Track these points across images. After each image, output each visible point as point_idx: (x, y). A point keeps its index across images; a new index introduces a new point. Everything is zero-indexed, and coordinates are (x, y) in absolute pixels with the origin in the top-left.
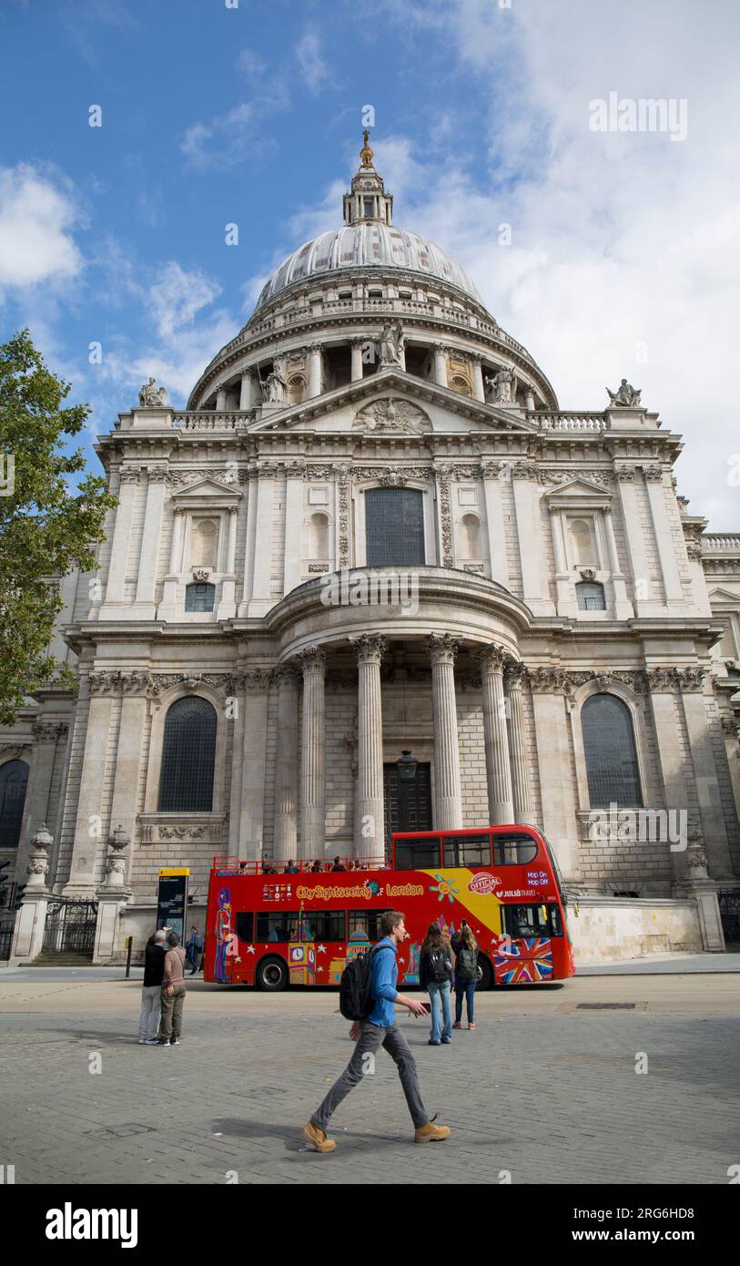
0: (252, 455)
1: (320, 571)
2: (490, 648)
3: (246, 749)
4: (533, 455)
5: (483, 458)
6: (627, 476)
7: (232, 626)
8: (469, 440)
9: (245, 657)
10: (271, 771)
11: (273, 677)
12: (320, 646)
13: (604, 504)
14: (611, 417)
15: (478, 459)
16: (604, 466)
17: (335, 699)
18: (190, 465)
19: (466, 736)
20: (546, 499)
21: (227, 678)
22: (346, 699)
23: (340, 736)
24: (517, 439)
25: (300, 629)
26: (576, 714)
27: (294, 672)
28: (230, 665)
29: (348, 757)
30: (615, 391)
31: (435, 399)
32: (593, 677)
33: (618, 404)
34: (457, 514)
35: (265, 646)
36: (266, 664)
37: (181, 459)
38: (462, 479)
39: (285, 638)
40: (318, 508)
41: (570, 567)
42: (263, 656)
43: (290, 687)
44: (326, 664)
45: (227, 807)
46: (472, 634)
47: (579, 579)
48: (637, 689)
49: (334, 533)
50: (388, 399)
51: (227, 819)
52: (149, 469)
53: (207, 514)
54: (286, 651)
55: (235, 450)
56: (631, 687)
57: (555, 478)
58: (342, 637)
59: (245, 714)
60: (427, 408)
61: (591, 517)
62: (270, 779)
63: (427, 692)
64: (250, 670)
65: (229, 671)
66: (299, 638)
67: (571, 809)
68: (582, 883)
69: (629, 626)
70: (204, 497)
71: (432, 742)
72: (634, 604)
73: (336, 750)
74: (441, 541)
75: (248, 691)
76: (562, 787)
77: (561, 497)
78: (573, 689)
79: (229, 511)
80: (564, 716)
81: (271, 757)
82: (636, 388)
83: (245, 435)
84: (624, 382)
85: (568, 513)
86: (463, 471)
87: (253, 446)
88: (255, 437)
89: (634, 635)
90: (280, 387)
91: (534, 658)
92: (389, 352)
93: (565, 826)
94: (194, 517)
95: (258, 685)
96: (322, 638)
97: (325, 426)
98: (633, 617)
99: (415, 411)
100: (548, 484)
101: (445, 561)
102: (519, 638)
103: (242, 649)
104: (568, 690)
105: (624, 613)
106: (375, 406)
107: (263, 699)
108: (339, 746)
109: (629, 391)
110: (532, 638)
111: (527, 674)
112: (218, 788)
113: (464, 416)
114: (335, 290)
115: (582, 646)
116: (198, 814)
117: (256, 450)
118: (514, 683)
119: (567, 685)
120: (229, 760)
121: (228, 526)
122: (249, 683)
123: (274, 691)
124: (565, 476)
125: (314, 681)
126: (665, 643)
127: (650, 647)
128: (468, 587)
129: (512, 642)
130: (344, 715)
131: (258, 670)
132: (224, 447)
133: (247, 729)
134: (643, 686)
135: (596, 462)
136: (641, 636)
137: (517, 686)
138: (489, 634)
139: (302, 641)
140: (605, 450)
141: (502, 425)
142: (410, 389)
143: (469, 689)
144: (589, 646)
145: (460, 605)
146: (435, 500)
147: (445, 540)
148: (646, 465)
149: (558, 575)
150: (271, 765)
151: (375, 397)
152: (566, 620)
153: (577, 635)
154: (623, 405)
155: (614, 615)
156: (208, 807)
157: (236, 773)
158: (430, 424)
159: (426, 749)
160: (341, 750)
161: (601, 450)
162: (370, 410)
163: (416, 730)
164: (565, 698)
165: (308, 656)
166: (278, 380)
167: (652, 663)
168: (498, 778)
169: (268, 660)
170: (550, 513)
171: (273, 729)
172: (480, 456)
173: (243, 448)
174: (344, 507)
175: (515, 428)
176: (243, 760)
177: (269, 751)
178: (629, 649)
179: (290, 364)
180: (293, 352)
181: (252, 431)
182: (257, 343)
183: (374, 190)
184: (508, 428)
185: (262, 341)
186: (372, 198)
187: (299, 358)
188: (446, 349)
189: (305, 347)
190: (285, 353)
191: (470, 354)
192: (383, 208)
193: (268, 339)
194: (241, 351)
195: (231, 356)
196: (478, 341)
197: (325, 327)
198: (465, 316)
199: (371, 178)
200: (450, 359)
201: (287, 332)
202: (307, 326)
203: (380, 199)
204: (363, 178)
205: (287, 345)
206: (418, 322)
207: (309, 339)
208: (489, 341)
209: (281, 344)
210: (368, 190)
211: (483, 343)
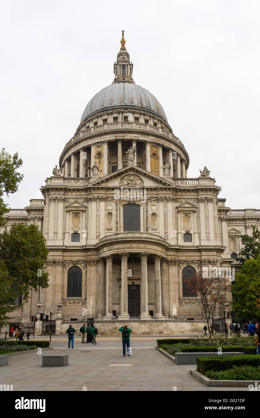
0: (89, 193)
1: (110, 230)
2: (157, 255)
3: (91, 281)
4: (174, 194)
5: (159, 195)
6: (202, 201)
7: (86, 247)
8: (155, 189)
9: (90, 256)
10: (97, 287)
11: (97, 262)
12: (111, 254)
13: (194, 209)
14: (200, 180)
15: (157, 195)
16: (196, 197)
17: (115, 267)
18: (70, 196)
19: (150, 278)
20: (177, 208)
21: (84, 261)
22: (117, 267)
23: (117, 277)
24: (170, 189)
25: (105, 249)
26: (181, 272)
27: (104, 260)
28: (85, 257)
29: (119, 283)
30: (202, 171)
31: (145, 175)
32: (186, 261)
33: (202, 176)
34: (150, 213)
35: (95, 253)
36: (95, 258)
37: (67, 194)
38: (153, 202)
39: (101, 251)
40: (109, 210)
41: (183, 229)
43: (102, 264)
44: (113, 259)
45: (86, 296)
46: (152, 252)
47: (185, 233)
48: (199, 265)
49: (114, 219)
50: (130, 174)
51: (86, 299)
52: (58, 198)
53: (76, 212)
54: (101, 255)
55: (84, 191)
56: (197, 264)
57: (181, 201)
58: (117, 252)
59: (90, 271)
60: (142, 178)
61: (190, 213)
62: (97, 289)
63: (139, 266)
64: (91, 259)
65: (85, 259)
66: (105, 252)
67: (177, 297)
68: (179, 316)
69: (198, 247)
70: (75, 207)
71: (140, 279)
72: (200, 241)
73: (115, 281)
74: (145, 221)
75: (91, 265)
76: (175, 292)
77: (182, 207)
78: (181, 265)
79: (83, 211)
80: (177, 272)
81: (97, 283)
82: (209, 170)
83: (87, 187)
84: (205, 167)
85: (184, 212)
86: (153, 199)
87: (89, 190)
88: (90, 188)
89: (199, 250)
90: (97, 170)
91: (170, 256)
92: (131, 158)
93: (175, 302)
94: (72, 213)
95: (93, 263)
96: (112, 252)
97: (111, 184)
98: (199, 245)
99: (138, 178)
100: (178, 203)
101: (146, 227)
102: (166, 251)
103: (89, 254)
104: (179, 265)
105: (197, 243)
106: (126, 177)
107: (95, 267)
108: (116, 280)
109: (207, 171)
110: (170, 251)
111: (168, 261)
112: (83, 291)
113: (154, 181)
114: (112, 116)
115: (184, 253)
116: (78, 298)
117: (90, 192)
118: (164, 263)
119: (179, 264)
120: (86, 283)
121: (83, 216)
122: (91, 263)
123: (98, 265)
124: (184, 200)
125: (109, 264)
126: (207, 252)
127: (203, 253)
128: (152, 239)
129: (164, 253)
130: (117, 272)
131: (93, 259)
132: (81, 190)
133: (91, 275)
134: (200, 264)
135: (193, 195)
136: (201, 250)
137: (165, 264)
138: (157, 251)
139: (106, 253)
140: (197, 191)
141: (165, 184)
142: (137, 171)
143: (151, 265)
144: (186, 253)
145: (149, 244)
146: (144, 208)
147: (146, 221)
148: (208, 197)
149: (178, 232)
150: (97, 285)
151: (126, 174)
152: (180, 246)
153: (183, 250)
154: (204, 176)
155: (194, 244)
156: (81, 296)
157: (88, 287)
158: (143, 183)
159: (139, 281)
160: (116, 281)
161: (195, 192)
162: (125, 178)
163: (136, 276)
164: (178, 267)
165: (108, 257)
166: (96, 167)
167: (203, 258)
168: (157, 290)
169: (96, 256)
170: (178, 212)
171: (98, 275)
172: (158, 194)
173: (86, 191)
174: (117, 211)
175: (169, 185)
176: (90, 284)
177: (97, 281)
178: (197, 254)
179: (97, 147)
180: (98, 143)
181: (89, 186)
182: (85, 138)
183: (126, 62)
184: (167, 186)
185: (87, 138)
186: (125, 65)
187: (100, 145)
188: (150, 143)
189: (102, 141)
190: (95, 143)
191: (158, 144)
192: (129, 70)
193: (89, 137)
194: (79, 141)
195: (76, 143)
196: (162, 138)
197: (109, 134)
198: (157, 128)
199: (125, 55)
200: (152, 146)
201: (95, 135)
202: (102, 133)
203: (128, 66)
204: (122, 55)
205: (96, 140)
206: (141, 132)
207: (103, 138)
208: (165, 138)
209: (93, 139)
210: (124, 62)
211: (163, 139)
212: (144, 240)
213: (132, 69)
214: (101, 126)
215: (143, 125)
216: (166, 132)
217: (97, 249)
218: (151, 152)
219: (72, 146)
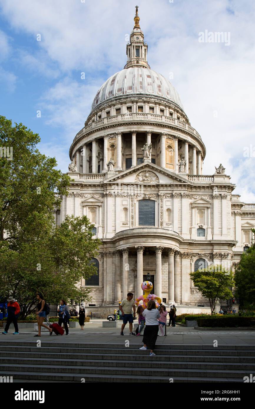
0: (105, 189)
1: (126, 224)
2: (171, 249)
3: (107, 271)
4: (189, 190)
5: (174, 191)
6: (216, 197)
7: (102, 240)
8: (170, 186)
9: (106, 248)
11: (114, 253)
12: (128, 248)
13: (208, 206)
14: (215, 177)
15: (172, 191)
16: (210, 193)
17: (130, 259)
18: (86, 191)
19: (164, 269)
20: (191, 204)
21: (101, 253)
22: (133, 259)
23: (133, 268)
24: (185, 186)
25: (122, 242)
26: (193, 264)
27: (120, 253)
28: (102, 250)
29: (134, 273)
31: (160, 172)
32: (199, 254)
33: (218, 173)
34: (165, 208)
35: (111, 245)
36: (112, 250)
37: (84, 190)
38: (167, 198)
39: (117, 244)
40: (125, 206)
41: (196, 224)
42: (111, 248)
43: (119, 256)
44: (129, 252)
45: (103, 285)
46: (166, 246)
47: (198, 228)
48: (210, 258)
49: (130, 213)
50: (146, 171)
51: (103, 287)
52: (75, 193)
53: (92, 207)
54: (118, 247)
55: (100, 187)
56: (209, 257)
57: (195, 197)
58: (133, 246)
59: (107, 262)
60: (158, 174)
61: (204, 209)
62: (114, 278)
63: (154, 258)
64: (108, 252)
65: (102, 251)
66: (121, 245)
67: (189, 287)
68: (190, 303)
69: (210, 242)
70: (91, 202)
71: (155, 270)
72: (213, 235)
73: (130, 271)
74: (160, 217)
75: (107, 257)
76: (187, 282)
77: (196, 203)
78: (193, 257)
79: (99, 206)
80: (190, 264)
81: (114, 273)
82: (224, 167)
83: (103, 183)
84: (221, 165)
85: (198, 208)
86: (168, 195)
87: (105, 186)
88: (106, 184)
89: (211, 244)
90: (112, 166)
91: (182, 250)
92: (147, 154)
93: (187, 290)
94: (89, 208)
95: (110, 255)
96: (128, 246)
97: (126, 180)
98: (212, 239)
99: (154, 175)
100: (192, 199)
101: (161, 222)
102: (180, 244)
103: (105, 246)
104: (192, 258)
105: (209, 238)
106: (142, 173)
107: (111, 259)
109: (222, 168)
110: (183, 244)
111: (181, 254)
112: (100, 280)
113: (169, 177)
114: (126, 105)
115: (196, 246)
116: (96, 286)
117: (106, 188)
119: (191, 256)
120: (103, 274)
121: (99, 210)
122: (107, 255)
123: (114, 257)
124: (198, 196)
125: (125, 256)
126: (219, 246)
127: (215, 247)
128: (166, 234)
129: (177, 246)
130: (132, 263)
131: (110, 252)
132: (97, 186)
133: (108, 266)
134: (212, 257)
135: (208, 192)
136: (213, 244)
137: (178, 257)
138: (171, 245)
139: (122, 246)
140: (211, 188)
141: (180, 181)
142: (153, 168)
143: (165, 257)
144: (198, 246)
145: (164, 238)
146: (159, 204)
147: (161, 216)
148: (223, 194)
149: (192, 226)
150: (114, 275)
151: (142, 170)
152: (193, 240)
153: (196, 244)
154: (219, 173)
155: (207, 239)
156: (98, 285)
157: (105, 277)
158: (158, 179)
159: (153, 272)
160: (131, 272)
161: (210, 188)
162: (140, 174)
163: (151, 267)
164: (191, 260)
165: (124, 250)
166: (112, 163)
167: (215, 251)
168: (171, 280)
169: (112, 249)
170: (192, 208)
171: (114, 266)
173: (102, 186)
174: (132, 206)
175: (184, 182)
176: (107, 274)
177: (113, 271)
178: (210, 247)
179: (110, 139)
180: (111, 134)
181: (105, 182)
182: (97, 129)
183: (140, 43)
184: (182, 182)
185: (100, 129)
186: (139, 47)
187: (113, 137)
188: (166, 135)
189: (115, 133)
190: (108, 135)
191: (174, 136)
192: (143, 52)
193: (102, 128)
194: (92, 132)
195: (88, 133)
196: (177, 130)
197: (123, 125)
198: (173, 119)
199: (138, 35)
200: (167, 138)
201: (109, 126)
202: (116, 125)
203: (142, 48)
204: (135, 35)
205: (109, 132)
206: (156, 124)
207: (117, 130)
208: (181, 130)
209: (106, 130)
210: (138, 43)
211: (179, 131)
212: (159, 235)
213: (146, 50)
214: (114, 117)
215: (158, 116)
216: (182, 123)
217: (114, 242)
218: (166, 144)
219: (83, 136)
